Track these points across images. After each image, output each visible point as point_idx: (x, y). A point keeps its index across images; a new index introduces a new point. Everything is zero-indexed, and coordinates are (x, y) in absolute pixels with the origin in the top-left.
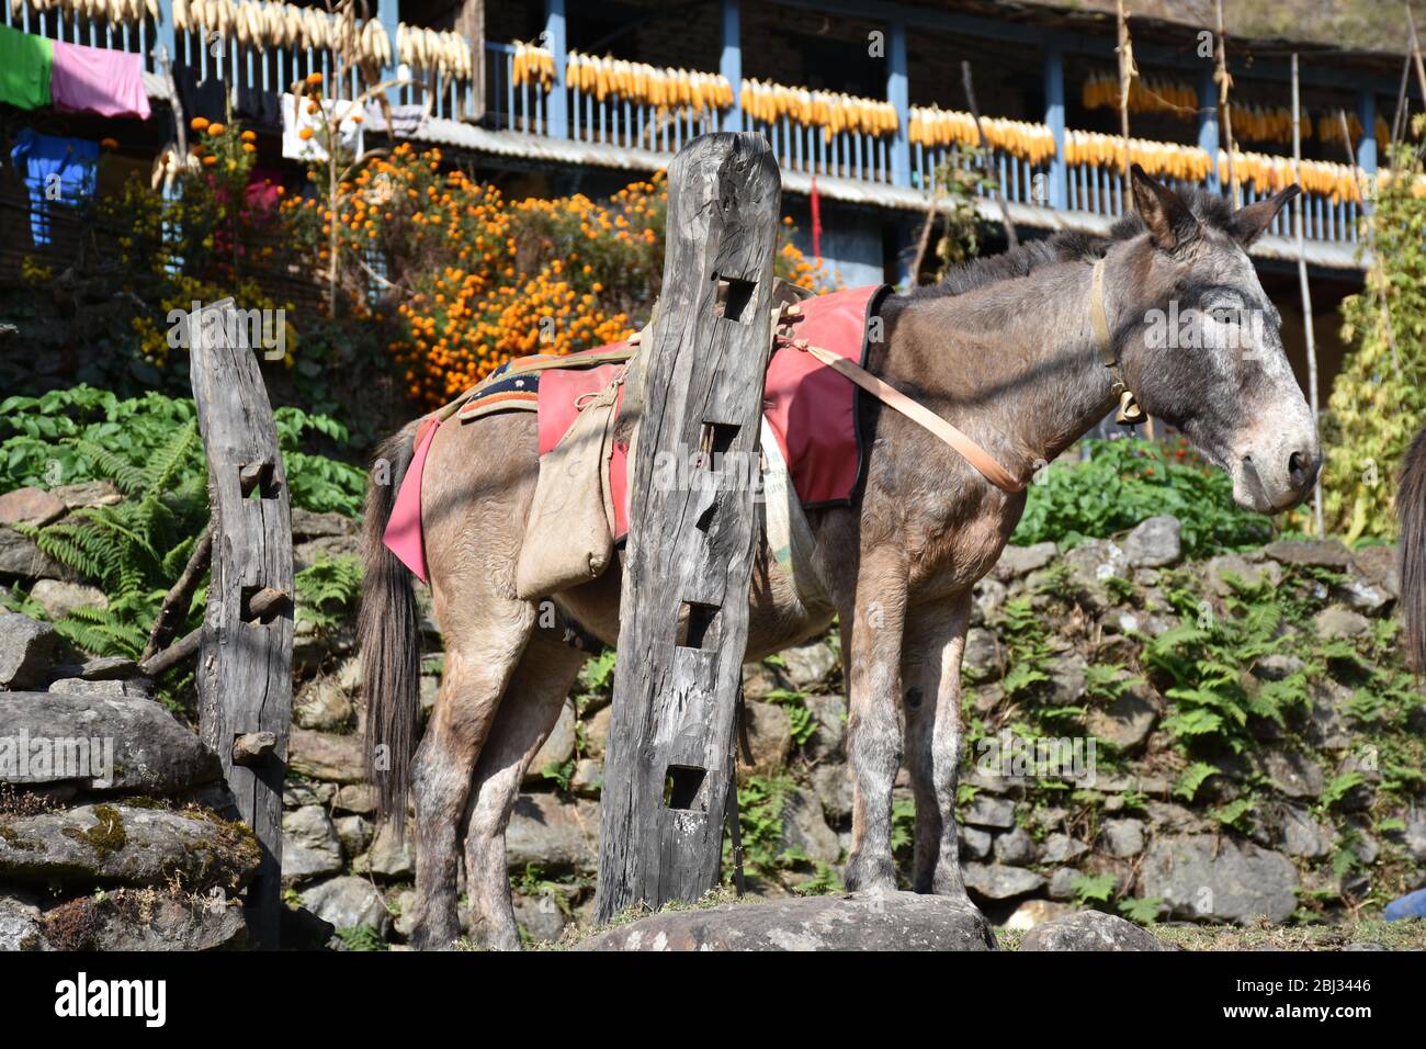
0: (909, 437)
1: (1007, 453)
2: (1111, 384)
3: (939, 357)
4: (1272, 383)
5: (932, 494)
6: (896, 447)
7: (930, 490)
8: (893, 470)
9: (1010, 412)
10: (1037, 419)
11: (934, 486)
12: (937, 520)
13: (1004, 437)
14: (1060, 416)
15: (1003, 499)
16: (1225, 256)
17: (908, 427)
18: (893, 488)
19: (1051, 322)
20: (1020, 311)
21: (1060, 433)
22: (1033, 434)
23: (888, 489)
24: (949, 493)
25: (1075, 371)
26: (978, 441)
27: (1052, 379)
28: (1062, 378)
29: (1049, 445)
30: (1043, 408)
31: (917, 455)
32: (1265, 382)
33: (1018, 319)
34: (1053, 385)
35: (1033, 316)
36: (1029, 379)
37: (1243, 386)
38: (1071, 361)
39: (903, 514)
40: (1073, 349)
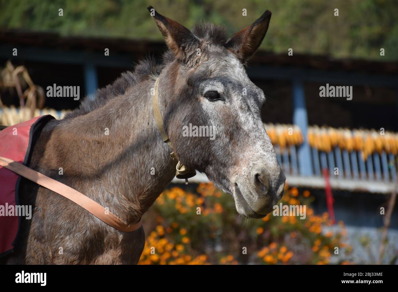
0: (52, 203)
1: (116, 207)
2: (169, 152)
3: (75, 152)
4: (247, 135)
5: (68, 237)
6: (44, 210)
7: (66, 235)
8: (42, 226)
9: (115, 180)
10: (130, 182)
11: (69, 232)
12: (74, 254)
13: (113, 196)
14: (144, 177)
15: (121, 237)
16: (217, 60)
17: (51, 198)
18: (43, 237)
19: (135, 119)
20: (118, 117)
21: (146, 189)
22: (130, 192)
23: (40, 238)
24: (79, 235)
25: (148, 147)
26: (98, 201)
27: (135, 155)
28: (141, 153)
29: (141, 198)
30: (133, 174)
31: (56, 213)
32: (242, 135)
33: (118, 122)
34: (136, 158)
35: (125, 118)
36: (123, 157)
37: (231, 139)
38: (145, 141)
39: (50, 253)
40: (145, 134)
